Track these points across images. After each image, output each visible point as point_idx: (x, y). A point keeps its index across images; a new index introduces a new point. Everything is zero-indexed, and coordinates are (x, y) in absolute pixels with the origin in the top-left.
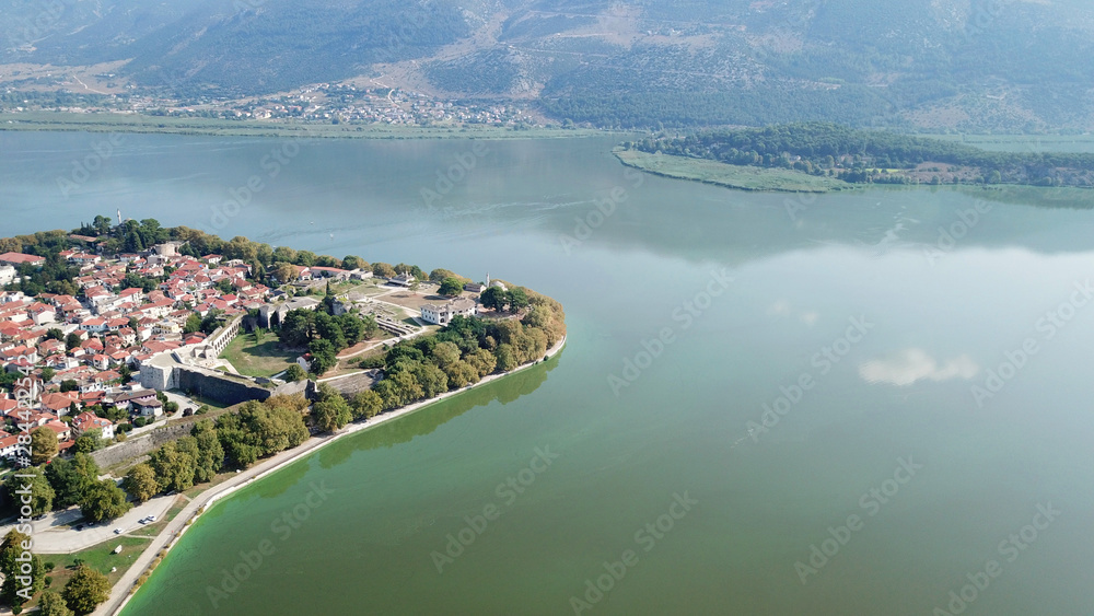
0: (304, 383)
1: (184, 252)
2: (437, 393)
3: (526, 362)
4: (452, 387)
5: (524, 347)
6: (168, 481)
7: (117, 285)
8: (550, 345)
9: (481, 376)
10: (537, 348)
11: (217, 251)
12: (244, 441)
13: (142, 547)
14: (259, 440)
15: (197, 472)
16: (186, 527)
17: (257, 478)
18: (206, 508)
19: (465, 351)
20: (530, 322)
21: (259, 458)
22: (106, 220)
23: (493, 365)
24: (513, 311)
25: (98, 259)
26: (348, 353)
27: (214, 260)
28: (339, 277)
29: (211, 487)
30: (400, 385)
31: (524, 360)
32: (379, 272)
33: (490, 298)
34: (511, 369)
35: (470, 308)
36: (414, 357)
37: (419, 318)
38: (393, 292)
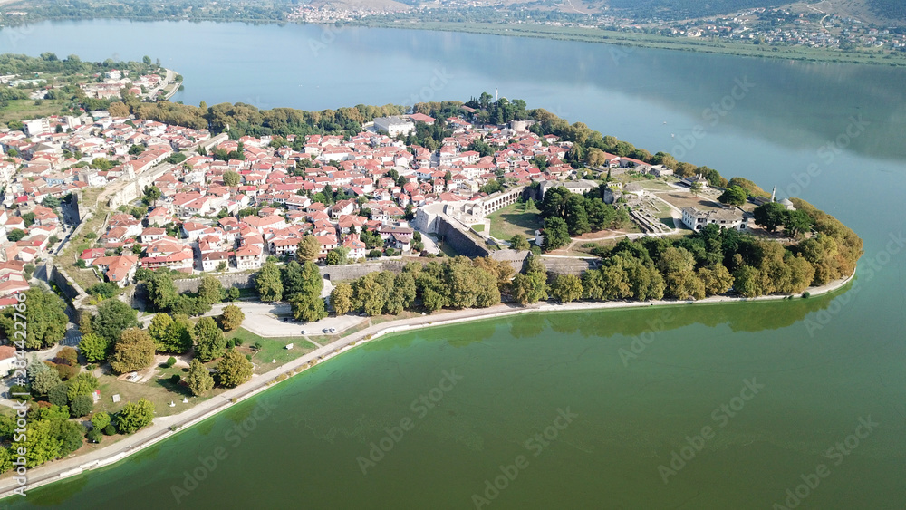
0: (524, 253)
1: (532, 130)
2: (648, 298)
3: (776, 293)
4: (669, 295)
5: (776, 274)
6: (359, 304)
7: (466, 147)
8: (817, 282)
9: (709, 294)
10: (795, 281)
11: (557, 133)
12: (435, 289)
13: (307, 350)
14: (449, 292)
15: (387, 303)
16: (349, 347)
17: (433, 324)
18: (376, 336)
19: (700, 263)
20: (802, 251)
21: (444, 307)
22: (488, 97)
23: (728, 287)
24: (785, 235)
25: (469, 126)
26: (589, 237)
27: (551, 140)
28: (638, 169)
29: (395, 319)
30: (605, 278)
31: (772, 289)
32: (679, 171)
33: (766, 215)
34: (751, 295)
35: (734, 220)
36: (637, 254)
37: (680, 220)
38: (677, 191)
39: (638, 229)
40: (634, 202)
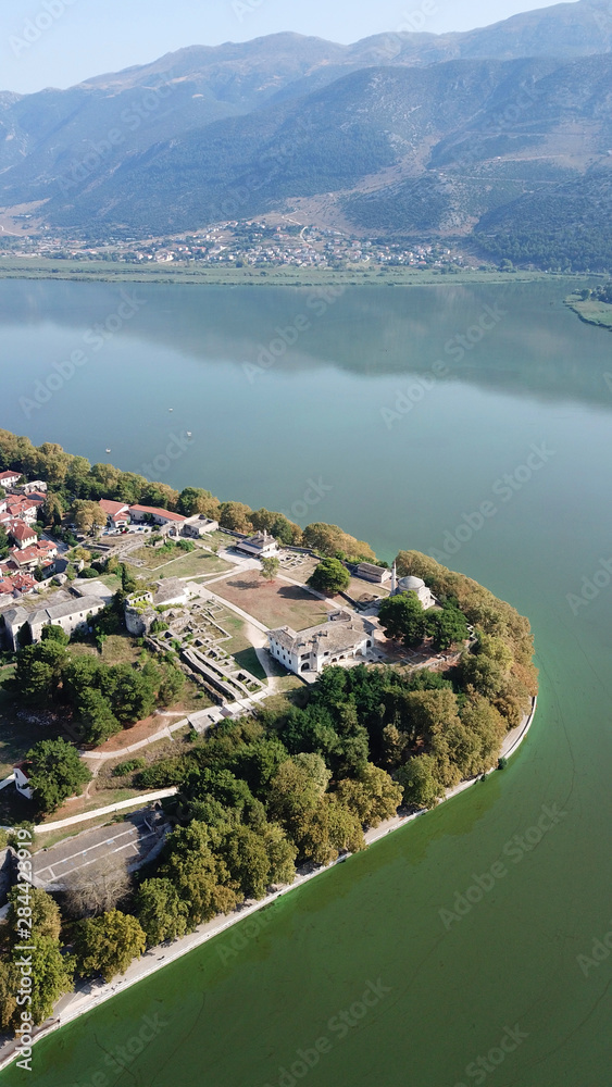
4: (304, 864)
23: (397, 806)
26: (120, 744)
27: (8, 482)
31: (458, 778)
37: (267, 652)
38: (237, 570)
39: (205, 699)
40: (180, 623)
